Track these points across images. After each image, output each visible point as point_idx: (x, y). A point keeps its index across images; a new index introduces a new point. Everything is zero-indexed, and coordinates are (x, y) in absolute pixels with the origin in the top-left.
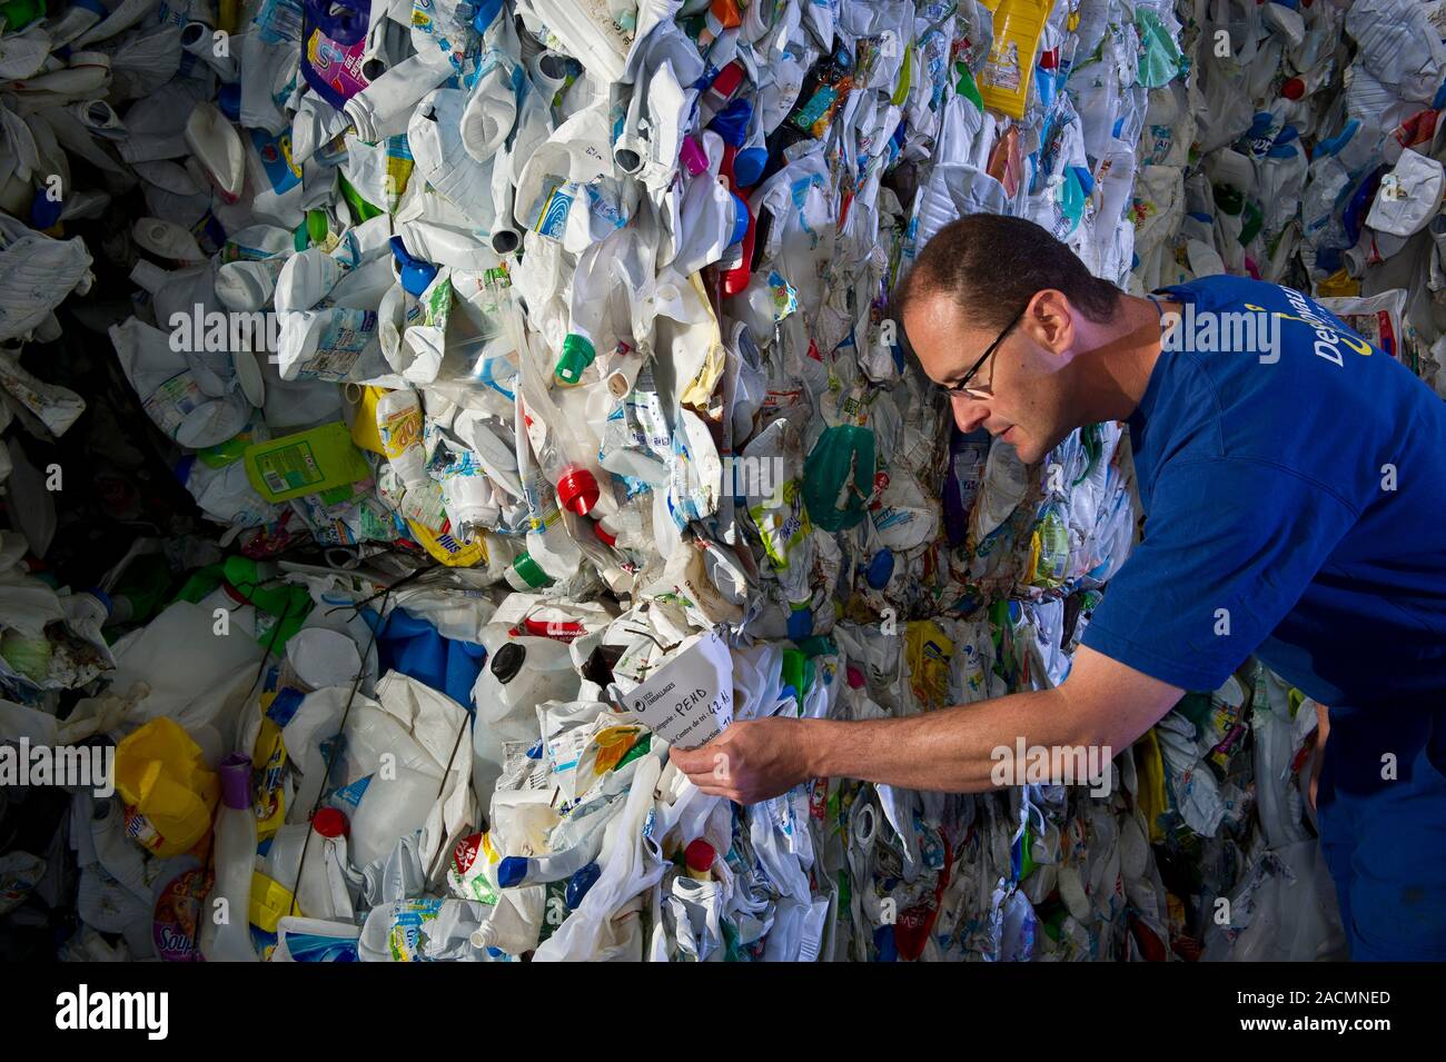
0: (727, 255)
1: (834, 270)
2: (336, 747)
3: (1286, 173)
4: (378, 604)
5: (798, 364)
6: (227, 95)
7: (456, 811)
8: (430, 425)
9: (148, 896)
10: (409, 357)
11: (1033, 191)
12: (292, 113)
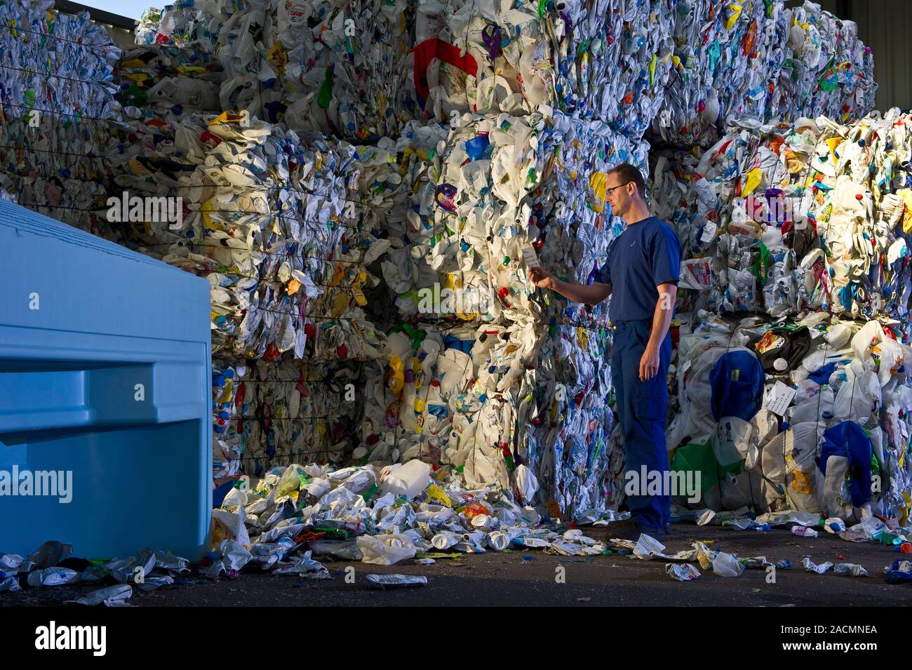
0: (538, 240)
1: (560, 244)
2: (434, 368)
3: (684, 227)
4: (444, 333)
5: (552, 264)
6: (416, 208)
7: (470, 376)
8: (465, 282)
9: (384, 408)
10: (464, 265)
11: (607, 229)
12: (434, 212)
